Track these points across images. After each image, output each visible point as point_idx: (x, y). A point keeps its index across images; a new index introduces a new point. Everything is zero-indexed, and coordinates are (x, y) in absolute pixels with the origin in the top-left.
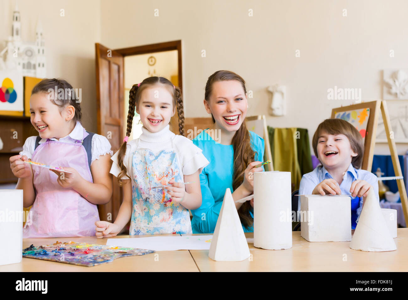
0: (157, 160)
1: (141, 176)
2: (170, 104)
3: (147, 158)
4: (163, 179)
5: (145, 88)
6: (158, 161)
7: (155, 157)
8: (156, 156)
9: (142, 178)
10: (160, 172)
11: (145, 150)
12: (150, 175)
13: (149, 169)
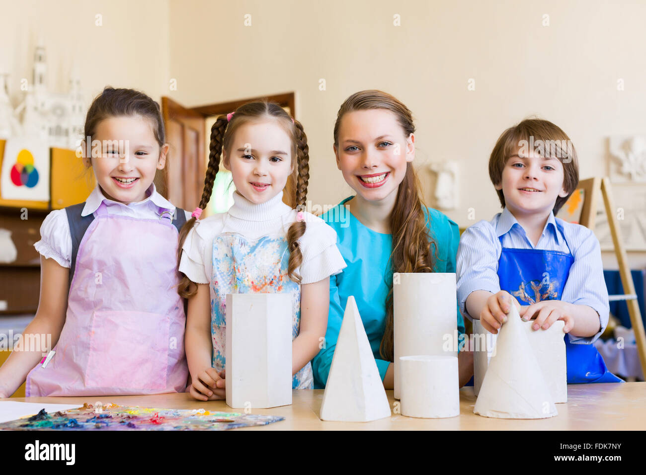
0: (253, 254)
1: (225, 282)
2: (286, 154)
3: (235, 250)
4: (264, 288)
5: (242, 123)
6: (255, 255)
7: (250, 248)
8: (251, 246)
9: (227, 287)
10: (259, 277)
11: (232, 236)
12: (240, 282)
13: (238, 270)
